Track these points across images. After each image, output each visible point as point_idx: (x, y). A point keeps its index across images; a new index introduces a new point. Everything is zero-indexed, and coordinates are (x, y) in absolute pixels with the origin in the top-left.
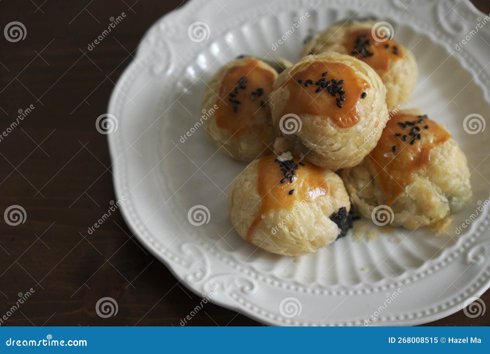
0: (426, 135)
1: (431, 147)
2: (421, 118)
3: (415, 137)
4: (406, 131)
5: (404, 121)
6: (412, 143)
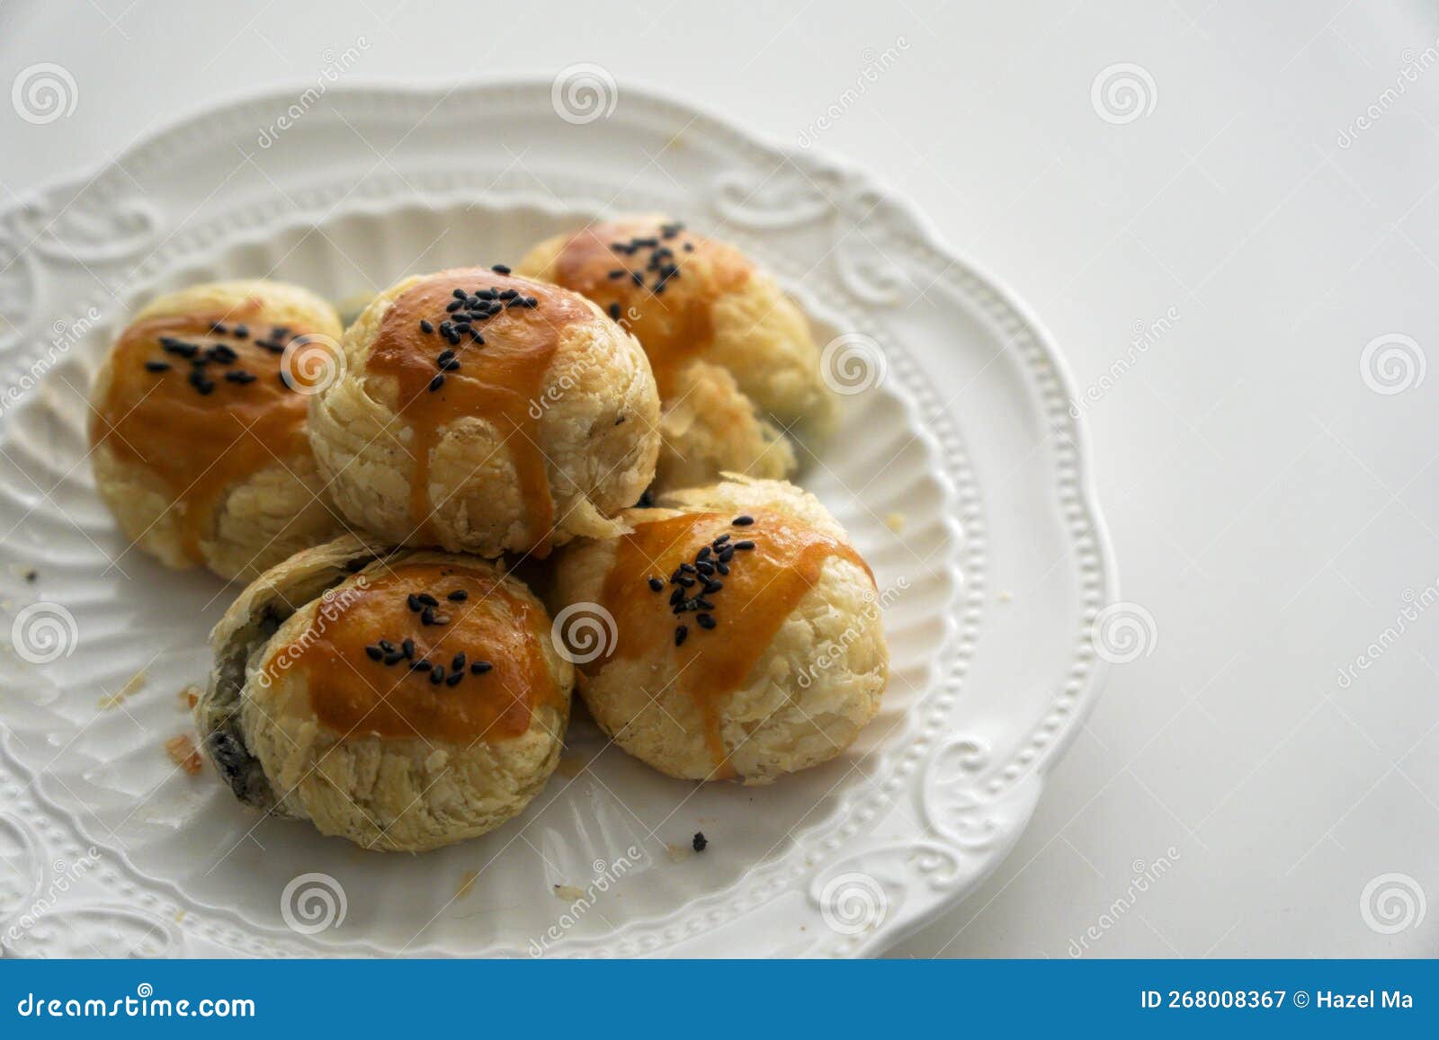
3: (667, 273)
4: (638, 263)
6: (660, 288)
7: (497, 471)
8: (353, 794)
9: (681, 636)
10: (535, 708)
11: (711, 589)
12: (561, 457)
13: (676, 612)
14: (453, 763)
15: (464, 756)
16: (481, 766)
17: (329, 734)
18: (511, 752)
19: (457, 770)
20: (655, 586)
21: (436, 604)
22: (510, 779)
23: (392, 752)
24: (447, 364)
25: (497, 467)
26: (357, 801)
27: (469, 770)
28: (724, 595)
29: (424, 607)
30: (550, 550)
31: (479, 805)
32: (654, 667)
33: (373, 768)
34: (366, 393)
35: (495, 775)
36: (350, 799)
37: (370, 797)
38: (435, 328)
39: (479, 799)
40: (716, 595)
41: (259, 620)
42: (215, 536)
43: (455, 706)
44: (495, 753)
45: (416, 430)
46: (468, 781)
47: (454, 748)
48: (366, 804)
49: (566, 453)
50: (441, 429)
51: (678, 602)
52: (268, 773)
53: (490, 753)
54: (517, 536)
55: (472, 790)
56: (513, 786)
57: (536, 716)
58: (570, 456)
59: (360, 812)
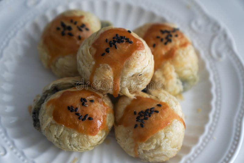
0: (175, 41)
1: (176, 49)
2: (175, 30)
3: (169, 40)
4: (164, 36)
5: (164, 29)
6: (166, 44)
7: (109, 78)
8: (55, 136)
9: (136, 126)
10: (100, 130)
11: (146, 119)
12: (124, 79)
13: (137, 121)
14: (78, 137)
15: (81, 136)
16: (83, 139)
17: (54, 122)
18: (91, 139)
19: (78, 139)
20: (135, 113)
21: (86, 101)
22: (89, 144)
23: (66, 130)
24: (107, 51)
25: (109, 77)
26: (55, 137)
27: (81, 139)
28: (148, 121)
29: (83, 101)
30: (118, 96)
31: (81, 147)
32: (128, 131)
33: (61, 132)
34: (90, 50)
35: (86, 142)
36: (54, 137)
37: (58, 138)
38: (108, 41)
39: (81, 146)
40: (146, 121)
41: (52, 89)
42: (54, 66)
43: (82, 125)
44: (87, 138)
45: (96, 63)
46: (80, 142)
47: (79, 134)
48: (57, 139)
49: (125, 79)
50: (101, 65)
51: (138, 119)
52: (41, 124)
53: (86, 138)
54: (111, 91)
55: (80, 143)
56: (89, 145)
57: (100, 132)
58: (126, 80)
59: (56, 140)
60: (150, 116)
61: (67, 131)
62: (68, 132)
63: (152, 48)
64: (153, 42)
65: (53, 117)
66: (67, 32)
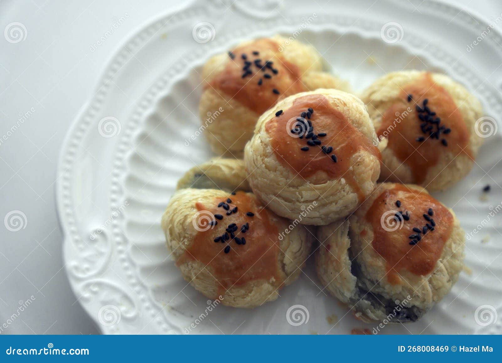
3: (268, 66)
11: (438, 121)
17: (429, 276)
33: (444, 269)
38: (306, 147)
40: (441, 122)
45: (343, 177)
47: (451, 238)
50: (351, 168)
51: (433, 136)
60: (434, 114)
61: (443, 258)
62: (446, 257)
63: (280, 97)
64: (268, 94)
65: (423, 274)
66: (238, 234)
